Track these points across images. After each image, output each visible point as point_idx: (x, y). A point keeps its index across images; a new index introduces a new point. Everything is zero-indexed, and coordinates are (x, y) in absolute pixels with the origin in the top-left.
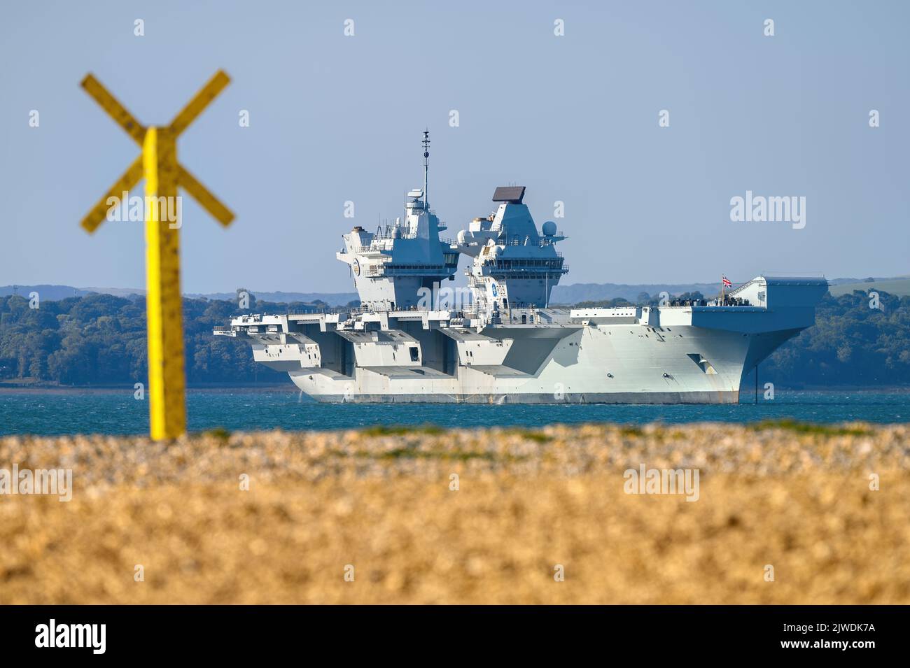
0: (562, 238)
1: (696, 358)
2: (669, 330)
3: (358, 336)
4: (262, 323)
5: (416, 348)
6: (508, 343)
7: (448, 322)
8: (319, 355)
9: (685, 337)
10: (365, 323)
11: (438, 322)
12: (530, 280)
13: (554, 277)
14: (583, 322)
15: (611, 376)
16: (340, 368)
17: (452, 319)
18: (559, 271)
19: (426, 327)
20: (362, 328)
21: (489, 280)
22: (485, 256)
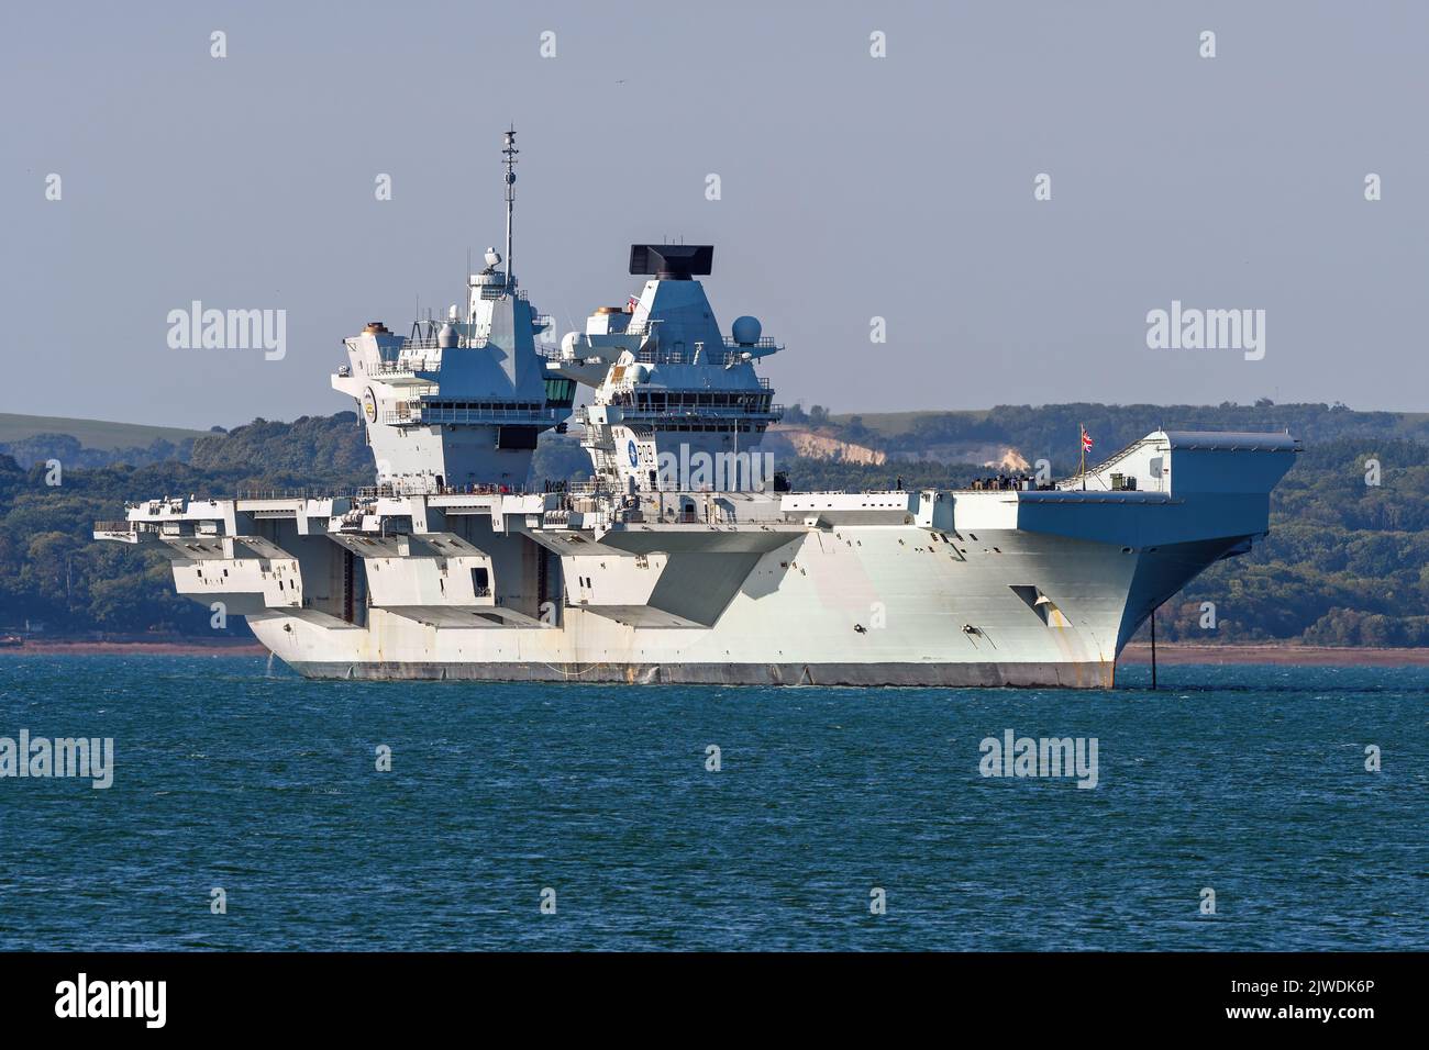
0: (773, 350)
1: (1029, 594)
2: (975, 539)
3: (373, 544)
4: (185, 517)
5: (485, 570)
6: (658, 561)
7: (540, 516)
8: (298, 583)
9: (1004, 551)
10: (383, 517)
11: (522, 517)
12: (704, 433)
13: (753, 428)
14: (807, 520)
15: (861, 630)
16: (342, 609)
17: (549, 512)
18: (764, 416)
19: (498, 527)
20: (377, 528)
21: (622, 432)
22: (614, 386)
